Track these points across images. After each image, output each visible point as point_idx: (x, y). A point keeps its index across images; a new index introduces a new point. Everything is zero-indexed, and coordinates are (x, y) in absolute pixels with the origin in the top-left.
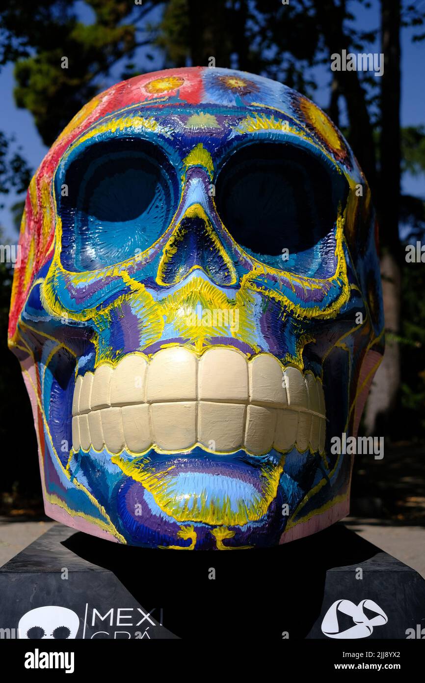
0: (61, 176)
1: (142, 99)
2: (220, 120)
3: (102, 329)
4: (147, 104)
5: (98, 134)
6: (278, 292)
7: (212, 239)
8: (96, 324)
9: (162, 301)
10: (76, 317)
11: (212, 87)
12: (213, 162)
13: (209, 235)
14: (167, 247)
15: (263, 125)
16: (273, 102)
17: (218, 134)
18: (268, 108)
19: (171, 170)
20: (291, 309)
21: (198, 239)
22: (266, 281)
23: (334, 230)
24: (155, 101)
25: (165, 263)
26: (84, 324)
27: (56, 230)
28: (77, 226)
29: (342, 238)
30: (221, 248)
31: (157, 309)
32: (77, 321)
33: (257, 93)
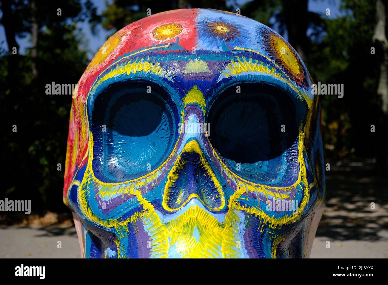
0: (91, 104)
1: (150, 44)
2: (210, 66)
3: (122, 236)
4: (154, 49)
5: (117, 76)
6: (257, 208)
7: (205, 168)
8: (117, 231)
9: (167, 224)
10: (103, 223)
11: (204, 35)
12: (205, 100)
13: (203, 165)
14: (170, 174)
15: (244, 68)
16: (251, 44)
17: (210, 77)
18: (247, 51)
19: (173, 105)
20: (267, 221)
21: (195, 168)
22: (247, 200)
23: (297, 142)
24: (160, 47)
25: (169, 188)
26: (109, 230)
27: (89, 142)
28: (105, 139)
29: (303, 149)
30: (213, 175)
31: (163, 231)
32: (104, 226)
33: (238, 37)
